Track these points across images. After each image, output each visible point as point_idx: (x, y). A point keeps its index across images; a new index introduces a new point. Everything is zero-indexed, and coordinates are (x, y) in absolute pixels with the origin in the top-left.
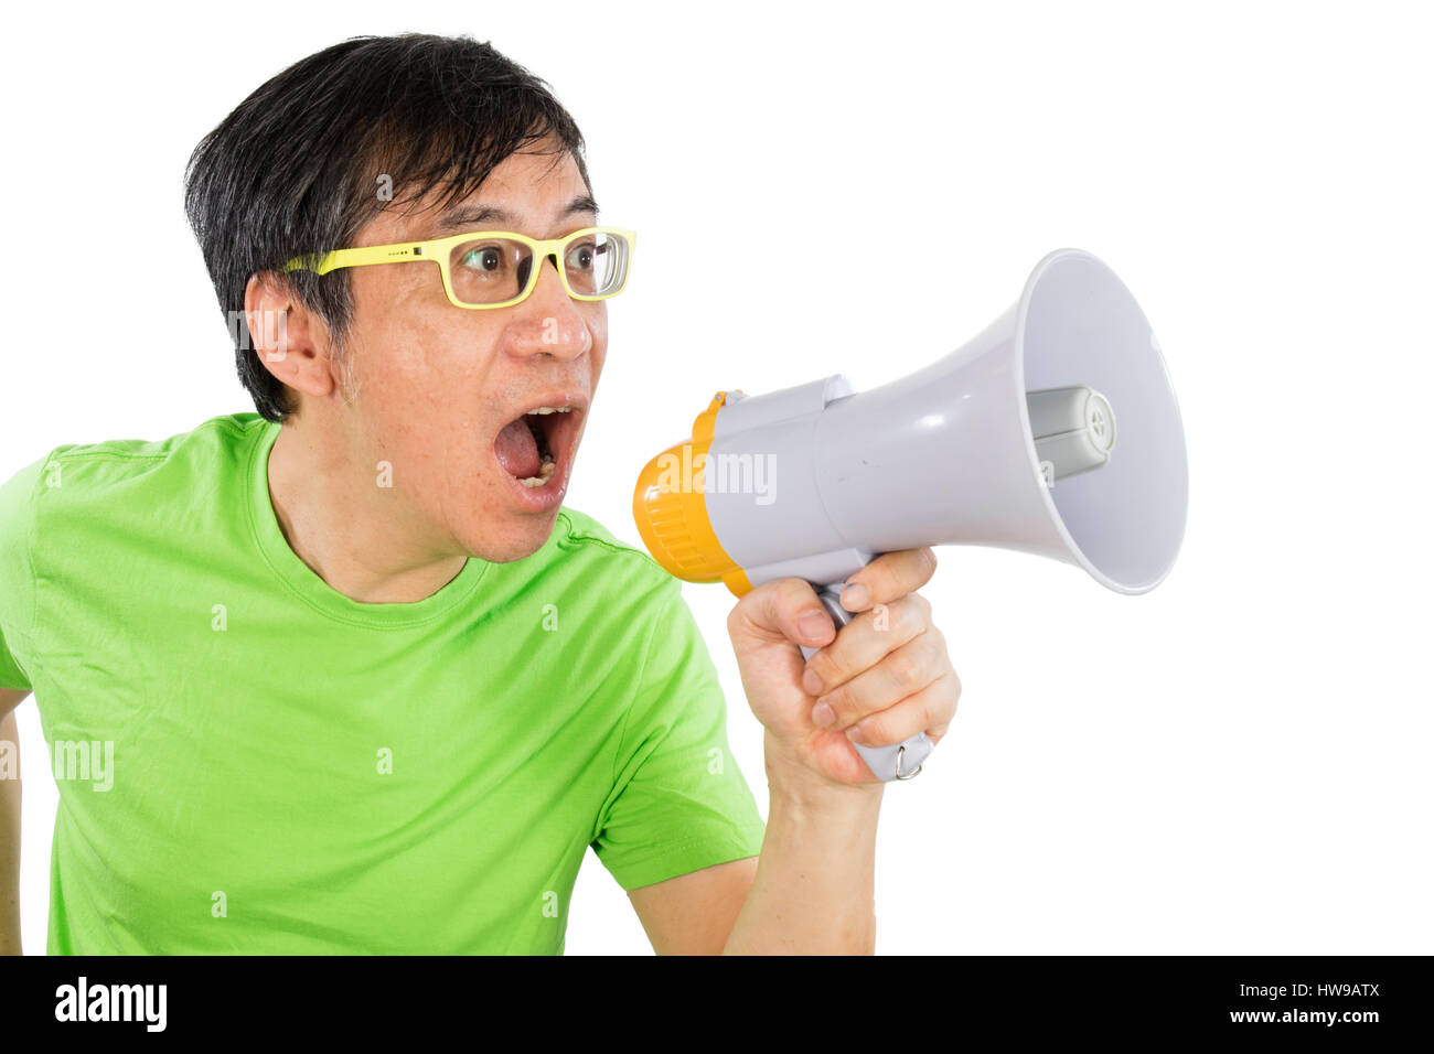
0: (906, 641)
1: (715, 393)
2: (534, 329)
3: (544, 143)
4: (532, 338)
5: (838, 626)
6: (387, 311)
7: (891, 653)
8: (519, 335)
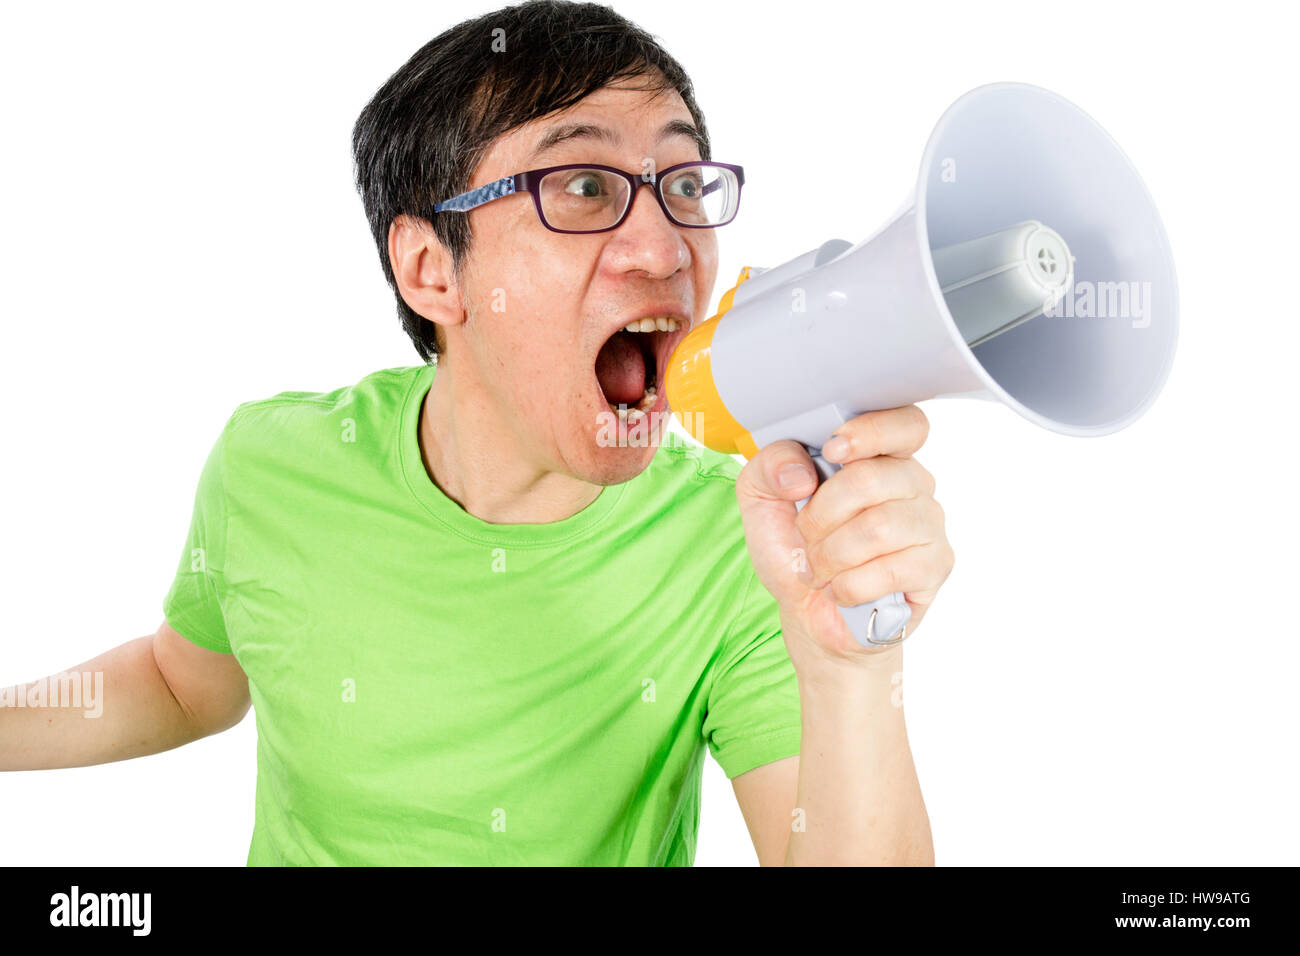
0: (880, 500)
1: (741, 268)
2: (631, 247)
3: (642, 81)
4: (628, 255)
5: (821, 478)
6: (500, 237)
7: (864, 509)
8: (616, 253)
